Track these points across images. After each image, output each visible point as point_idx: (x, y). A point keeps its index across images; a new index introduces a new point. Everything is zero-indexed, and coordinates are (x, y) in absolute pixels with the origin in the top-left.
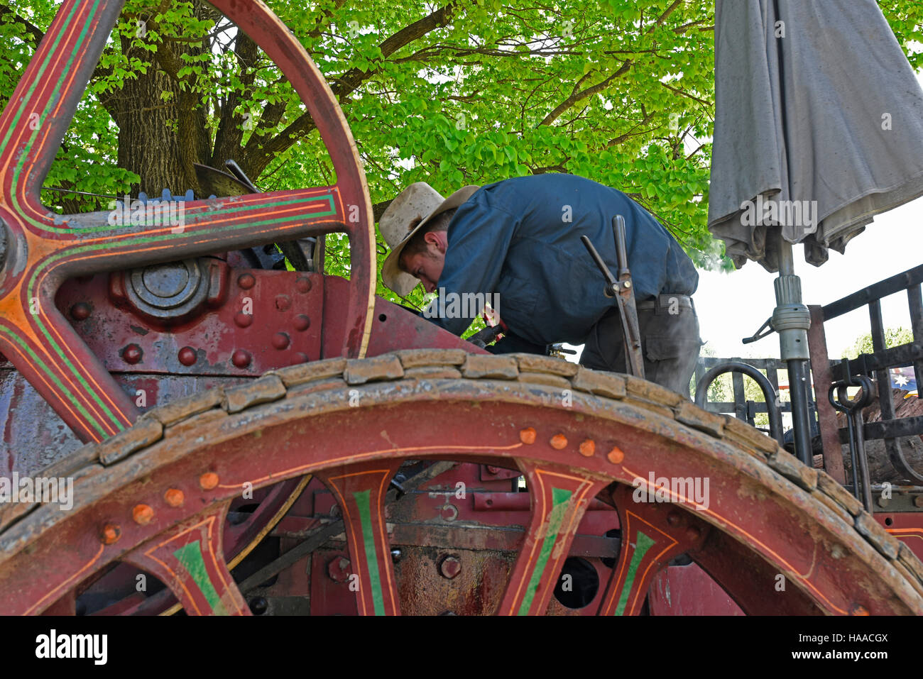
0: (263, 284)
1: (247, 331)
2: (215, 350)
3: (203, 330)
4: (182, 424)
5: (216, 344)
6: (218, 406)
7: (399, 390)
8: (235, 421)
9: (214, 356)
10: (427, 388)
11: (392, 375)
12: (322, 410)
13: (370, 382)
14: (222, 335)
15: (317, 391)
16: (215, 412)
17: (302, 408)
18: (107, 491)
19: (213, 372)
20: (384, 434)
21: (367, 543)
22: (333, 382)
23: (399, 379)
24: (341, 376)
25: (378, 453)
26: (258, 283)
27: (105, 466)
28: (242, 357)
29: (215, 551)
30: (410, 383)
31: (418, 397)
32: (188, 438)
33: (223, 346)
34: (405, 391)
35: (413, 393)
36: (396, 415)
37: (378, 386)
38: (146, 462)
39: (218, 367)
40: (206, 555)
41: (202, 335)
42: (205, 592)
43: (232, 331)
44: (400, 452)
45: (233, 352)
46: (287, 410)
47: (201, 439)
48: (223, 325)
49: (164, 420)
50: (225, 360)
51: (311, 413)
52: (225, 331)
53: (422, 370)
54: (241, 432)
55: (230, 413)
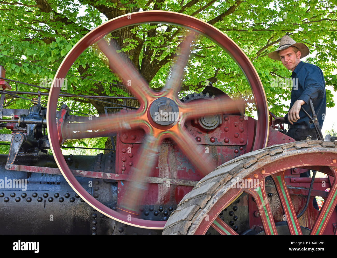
0: (231, 119)
1: (227, 133)
2: (219, 138)
3: (216, 132)
4: (261, 159)
5: (220, 136)
6: (268, 154)
7: (308, 150)
8: (273, 158)
9: (219, 140)
10: (315, 149)
11: (306, 146)
12: (292, 155)
13: (302, 148)
14: (221, 134)
15: (290, 150)
16: (268, 156)
17: (288, 155)
18: (248, 174)
19: (219, 144)
20: (301, 161)
21: (282, 189)
22: (293, 148)
23: (308, 147)
24: (294, 147)
25: (300, 166)
26: (229, 119)
27: (246, 168)
28: (227, 140)
29: (264, 189)
30: (311, 148)
31: (313, 152)
32: (264, 162)
33: (222, 137)
34: (310, 150)
35: (312, 151)
36: (303, 156)
37: (303, 149)
38: (255, 167)
39: (221, 143)
40: (262, 190)
41: (216, 134)
42: (261, 199)
43: (224, 133)
44: (305, 165)
45: (224, 138)
46: (284, 155)
47: (266, 162)
48: (221, 131)
49: (257, 158)
50: (222, 140)
51: (290, 156)
52: (222, 133)
53: (312, 145)
54: (275, 160)
55: (271, 156)
